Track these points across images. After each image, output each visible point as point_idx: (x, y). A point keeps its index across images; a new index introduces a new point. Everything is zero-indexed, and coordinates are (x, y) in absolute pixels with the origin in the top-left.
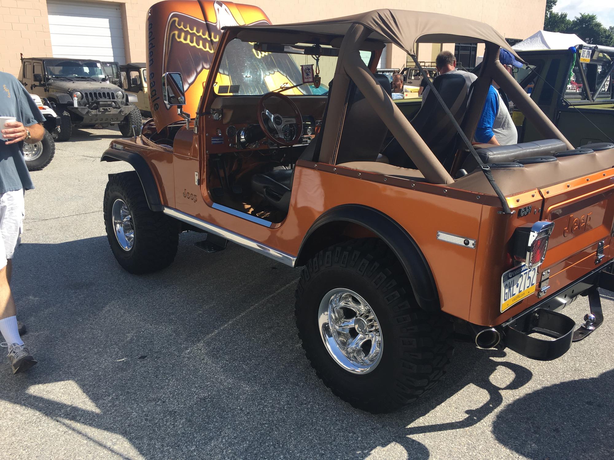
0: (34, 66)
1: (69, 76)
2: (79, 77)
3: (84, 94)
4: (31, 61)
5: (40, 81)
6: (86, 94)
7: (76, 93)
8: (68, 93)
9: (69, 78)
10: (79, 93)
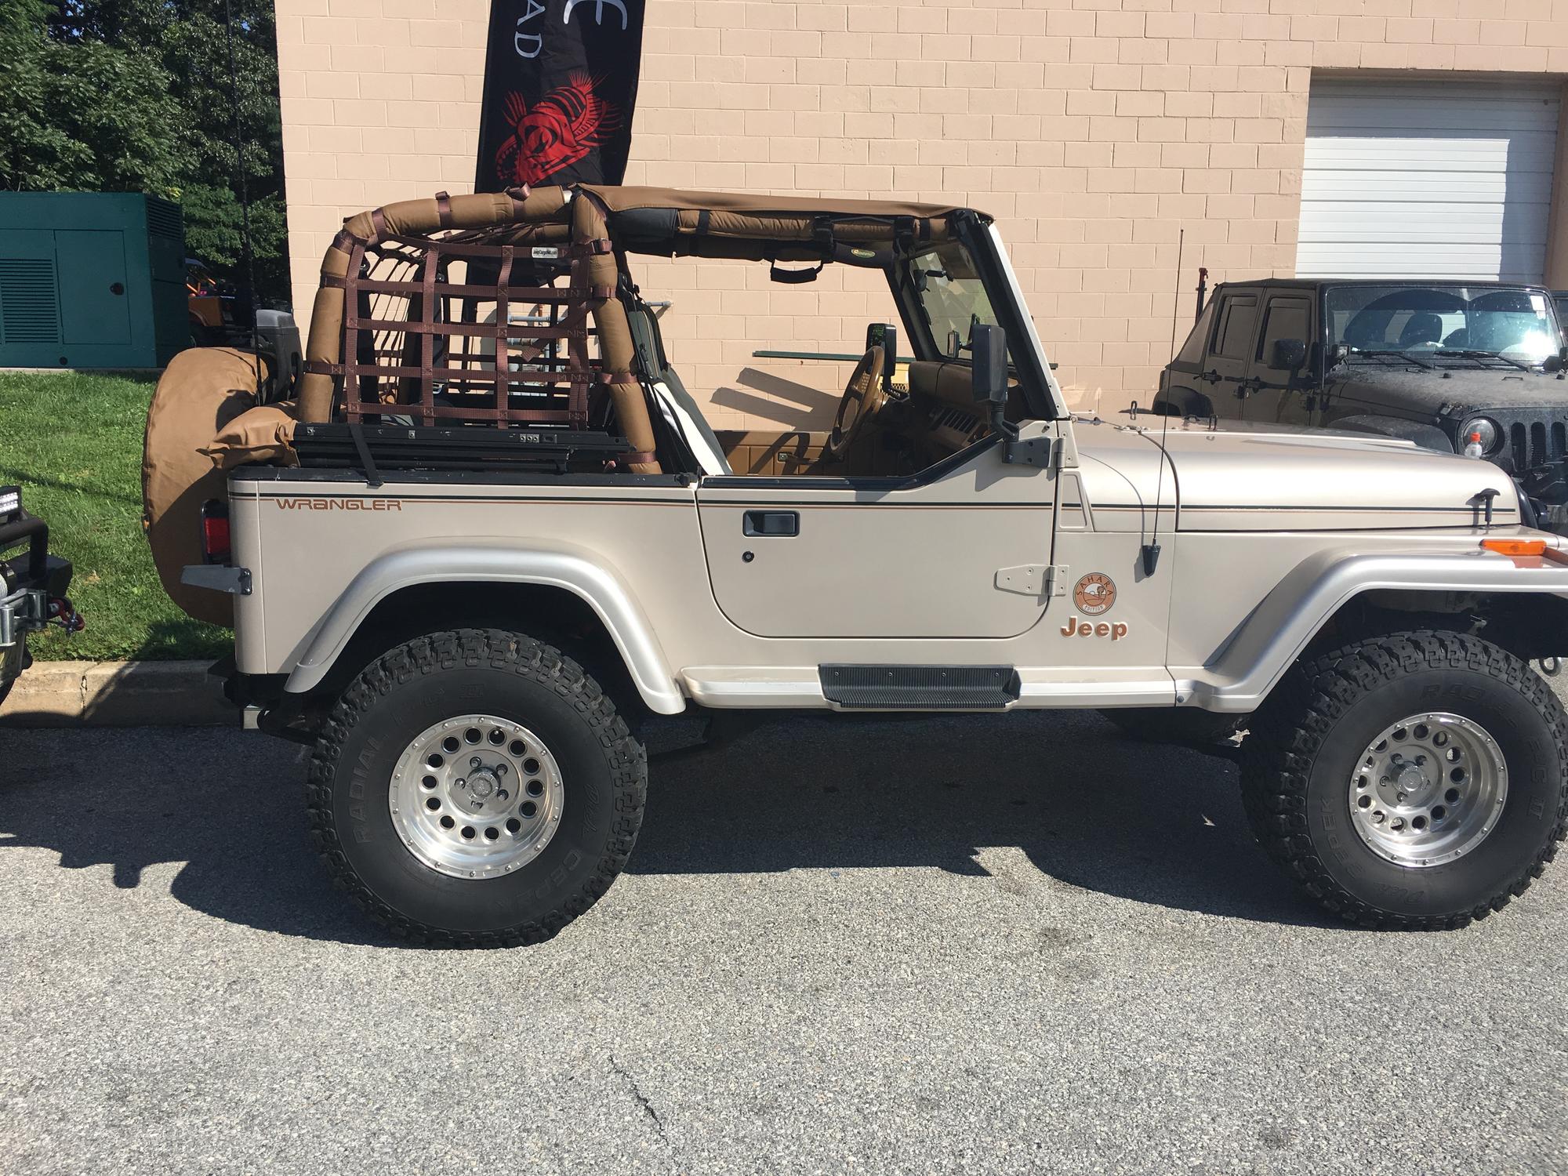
0: (1268, 310)
1: (1410, 349)
2: (1455, 354)
3: (1506, 429)
4: (1258, 291)
5: (1295, 368)
6: (1518, 429)
7: (1475, 422)
8: (1434, 424)
9: (1413, 357)
10: (1484, 422)
